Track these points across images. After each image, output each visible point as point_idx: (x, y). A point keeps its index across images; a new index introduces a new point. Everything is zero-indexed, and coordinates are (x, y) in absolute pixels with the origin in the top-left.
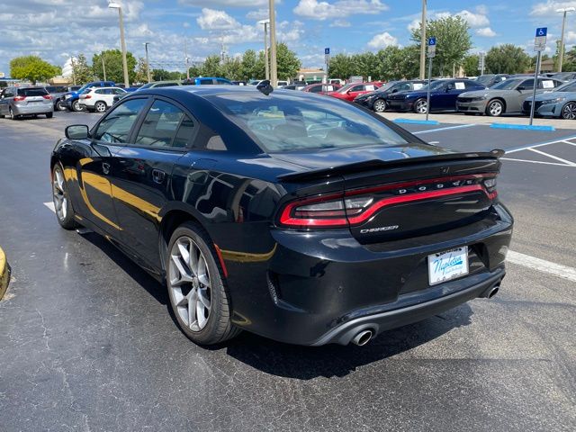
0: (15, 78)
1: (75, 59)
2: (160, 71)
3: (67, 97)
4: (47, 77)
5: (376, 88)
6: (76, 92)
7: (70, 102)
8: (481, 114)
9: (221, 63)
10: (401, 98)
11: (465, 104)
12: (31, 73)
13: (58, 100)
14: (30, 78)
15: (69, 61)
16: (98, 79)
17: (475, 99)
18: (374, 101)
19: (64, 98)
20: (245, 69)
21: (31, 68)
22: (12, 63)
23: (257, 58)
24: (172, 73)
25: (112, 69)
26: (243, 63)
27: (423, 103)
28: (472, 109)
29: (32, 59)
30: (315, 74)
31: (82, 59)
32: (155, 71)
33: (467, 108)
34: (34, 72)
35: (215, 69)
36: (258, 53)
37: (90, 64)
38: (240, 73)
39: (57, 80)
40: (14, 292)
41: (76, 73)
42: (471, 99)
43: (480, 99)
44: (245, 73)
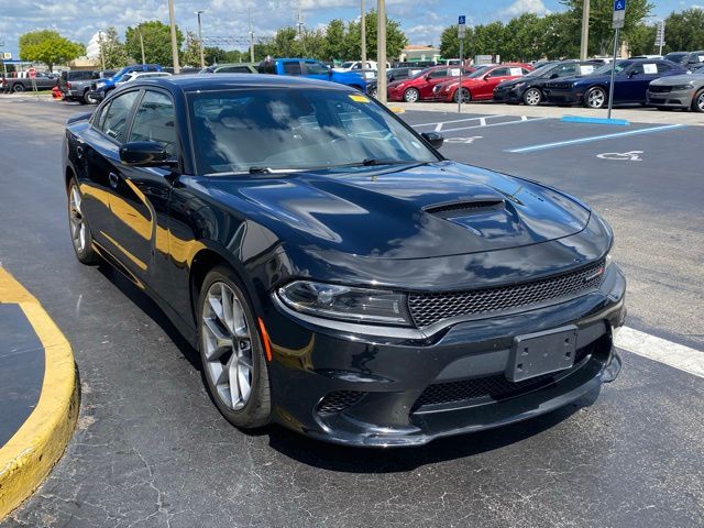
0: (25, 60)
1: (103, 33)
2: (214, 50)
3: (99, 86)
4: (67, 59)
5: (525, 72)
6: (110, 79)
7: (103, 93)
8: (684, 110)
9: (297, 38)
10: (566, 86)
11: (660, 95)
12: (46, 53)
13: (87, 89)
14: (46, 60)
15: (96, 37)
16: (134, 61)
17: (678, 87)
18: (525, 89)
19: (94, 86)
20: (330, 48)
21: (46, 46)
22: (21, 39)
23: (346, 31)
24: (230, 53)
25: (152, 46)
26: (327, 38)
27: (597, 93)
28: (671, 102)
29: (46, 35)
30: (423, 53)
31: (112, 33)
32: (208, 50)
33: (663, 101)
34: (50, 52)
35: (289, 47)
36: (346, 25)
37: (123, 41)
38: (323, 53)
39: (80, 62)
40: (92, 412)
41: (105, 52)
42: (669, 88)
43: (683, 87)
44: (329, 52)
